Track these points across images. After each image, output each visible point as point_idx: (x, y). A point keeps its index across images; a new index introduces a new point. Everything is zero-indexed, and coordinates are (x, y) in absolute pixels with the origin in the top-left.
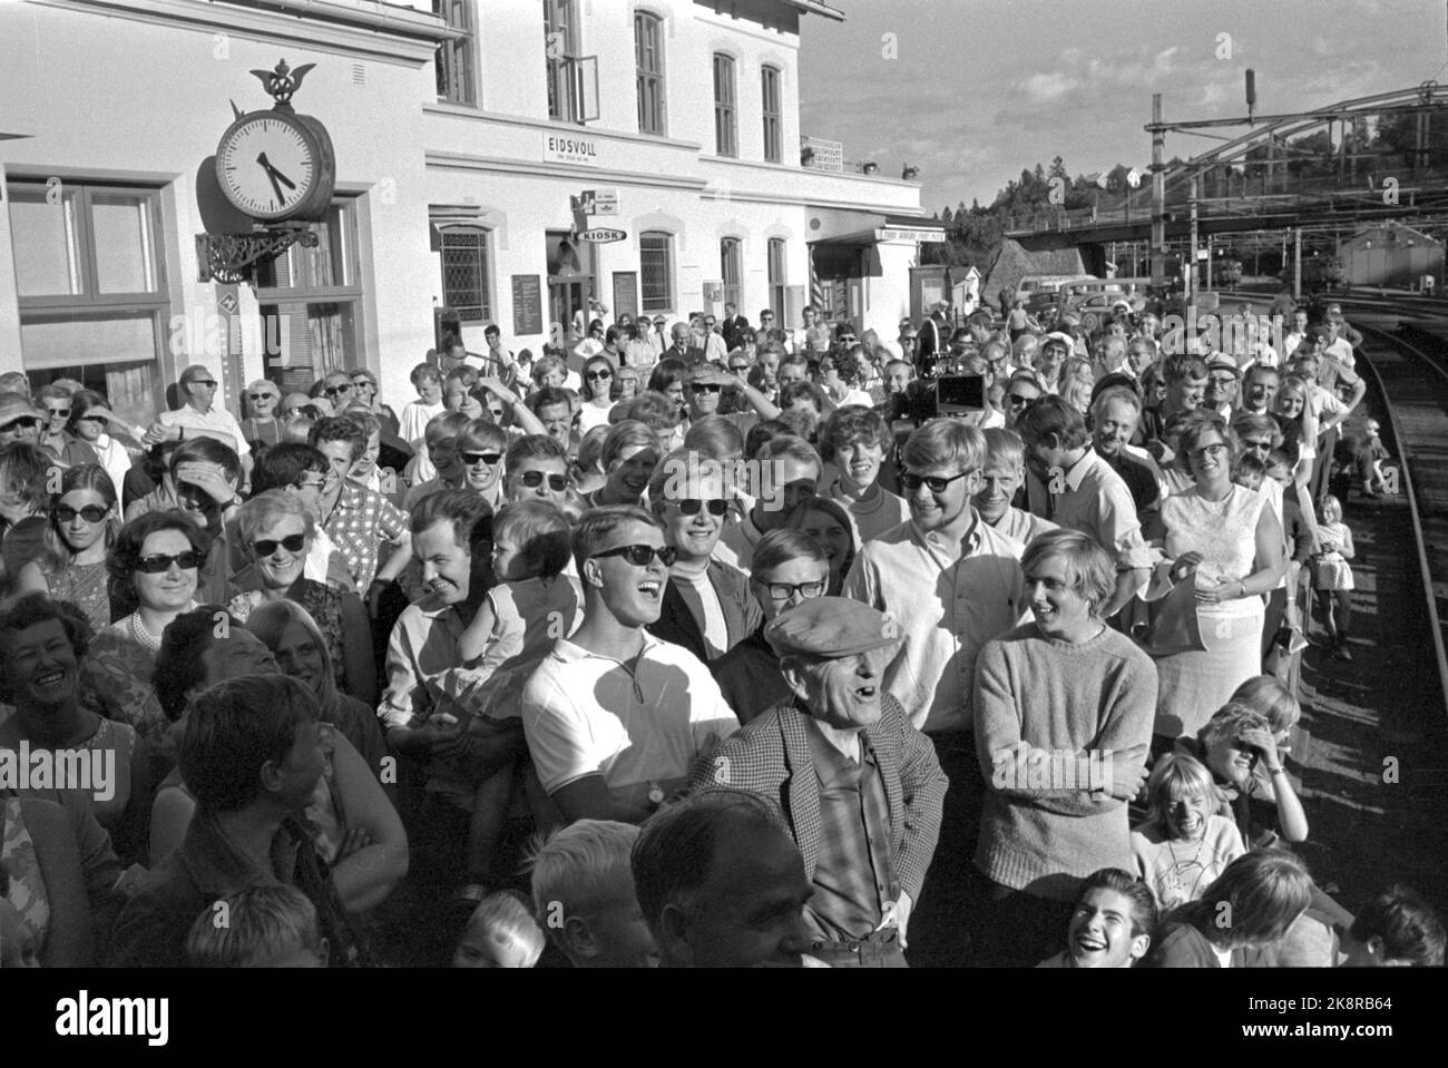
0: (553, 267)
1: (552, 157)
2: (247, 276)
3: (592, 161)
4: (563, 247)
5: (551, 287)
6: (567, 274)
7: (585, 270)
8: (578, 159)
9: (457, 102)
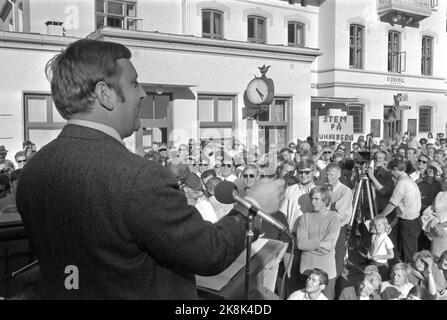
0: (386, 117)
1: (388, 83)
2: (255, 118)
3: (403, 84)
4: (389, 111)
5: (385, 123)
6: (391, 119)
7: (398, 118)
8: (397, 84)
9: (357, 67)
